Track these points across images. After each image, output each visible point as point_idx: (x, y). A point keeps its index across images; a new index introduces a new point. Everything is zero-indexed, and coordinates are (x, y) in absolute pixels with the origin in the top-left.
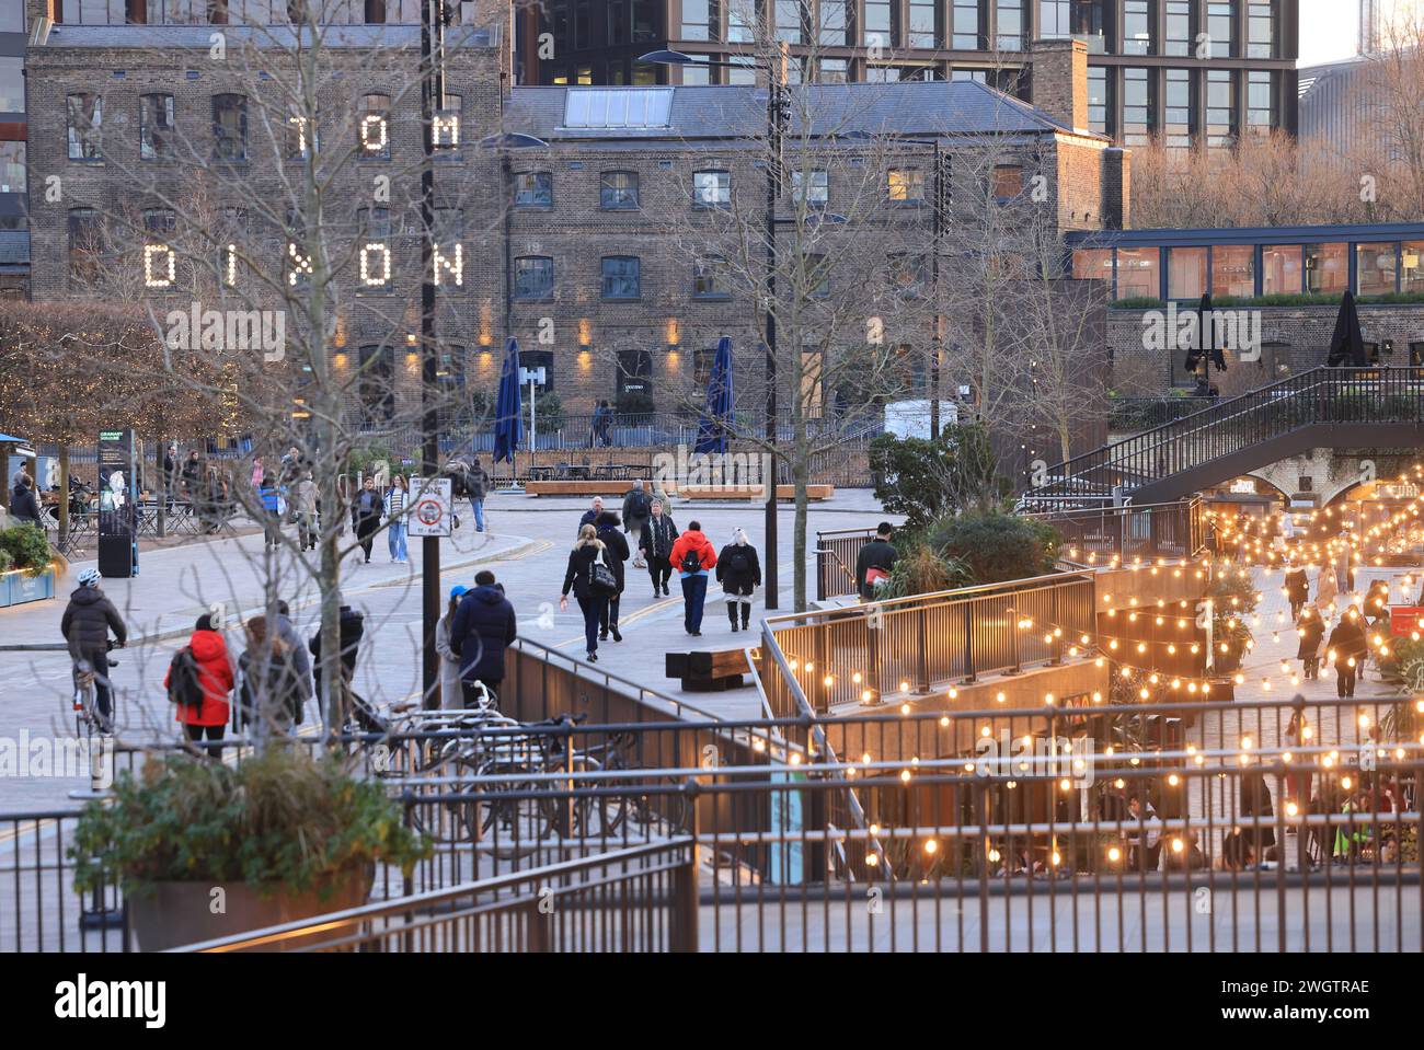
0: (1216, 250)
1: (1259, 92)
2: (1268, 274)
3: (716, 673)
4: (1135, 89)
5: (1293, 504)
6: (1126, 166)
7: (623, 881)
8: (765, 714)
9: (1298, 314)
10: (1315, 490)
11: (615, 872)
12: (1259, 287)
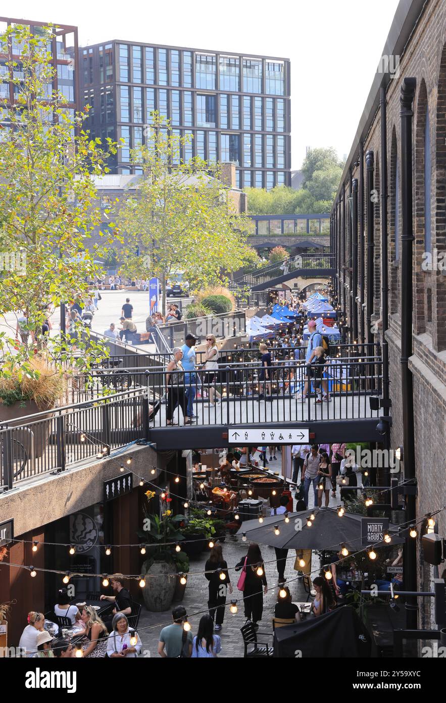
0: (271, 221)
1: (281, 177)
2: (285, 228)
3: (142, 340)
4: (247, 176)
5: (292, 291)
6: (246, 198)
7: (134, 399)
8: (157, 351)
9: (293, 239)
10: (298, 287)
11: (132, 395)
12: (283, 231)
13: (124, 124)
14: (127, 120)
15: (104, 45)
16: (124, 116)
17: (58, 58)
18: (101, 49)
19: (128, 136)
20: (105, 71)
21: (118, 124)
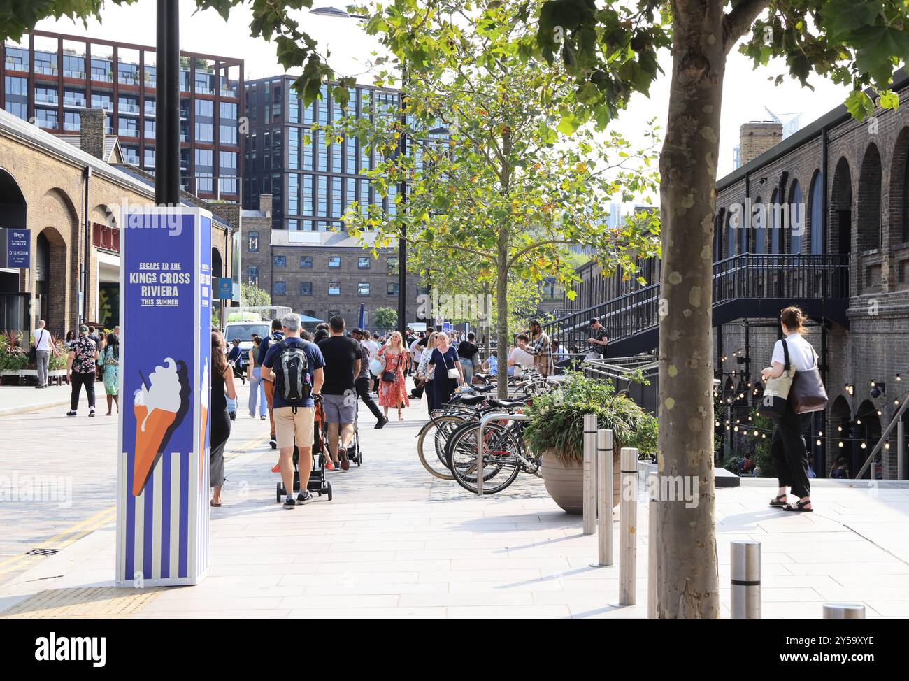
13: (293, 171)
14: (295, 167)
15: (270, 79)
16: (292, 162)
17: (221, 95)
18: (267, 83)
19: (296, 185)
20: (271, 110)
21: (285, 171)
